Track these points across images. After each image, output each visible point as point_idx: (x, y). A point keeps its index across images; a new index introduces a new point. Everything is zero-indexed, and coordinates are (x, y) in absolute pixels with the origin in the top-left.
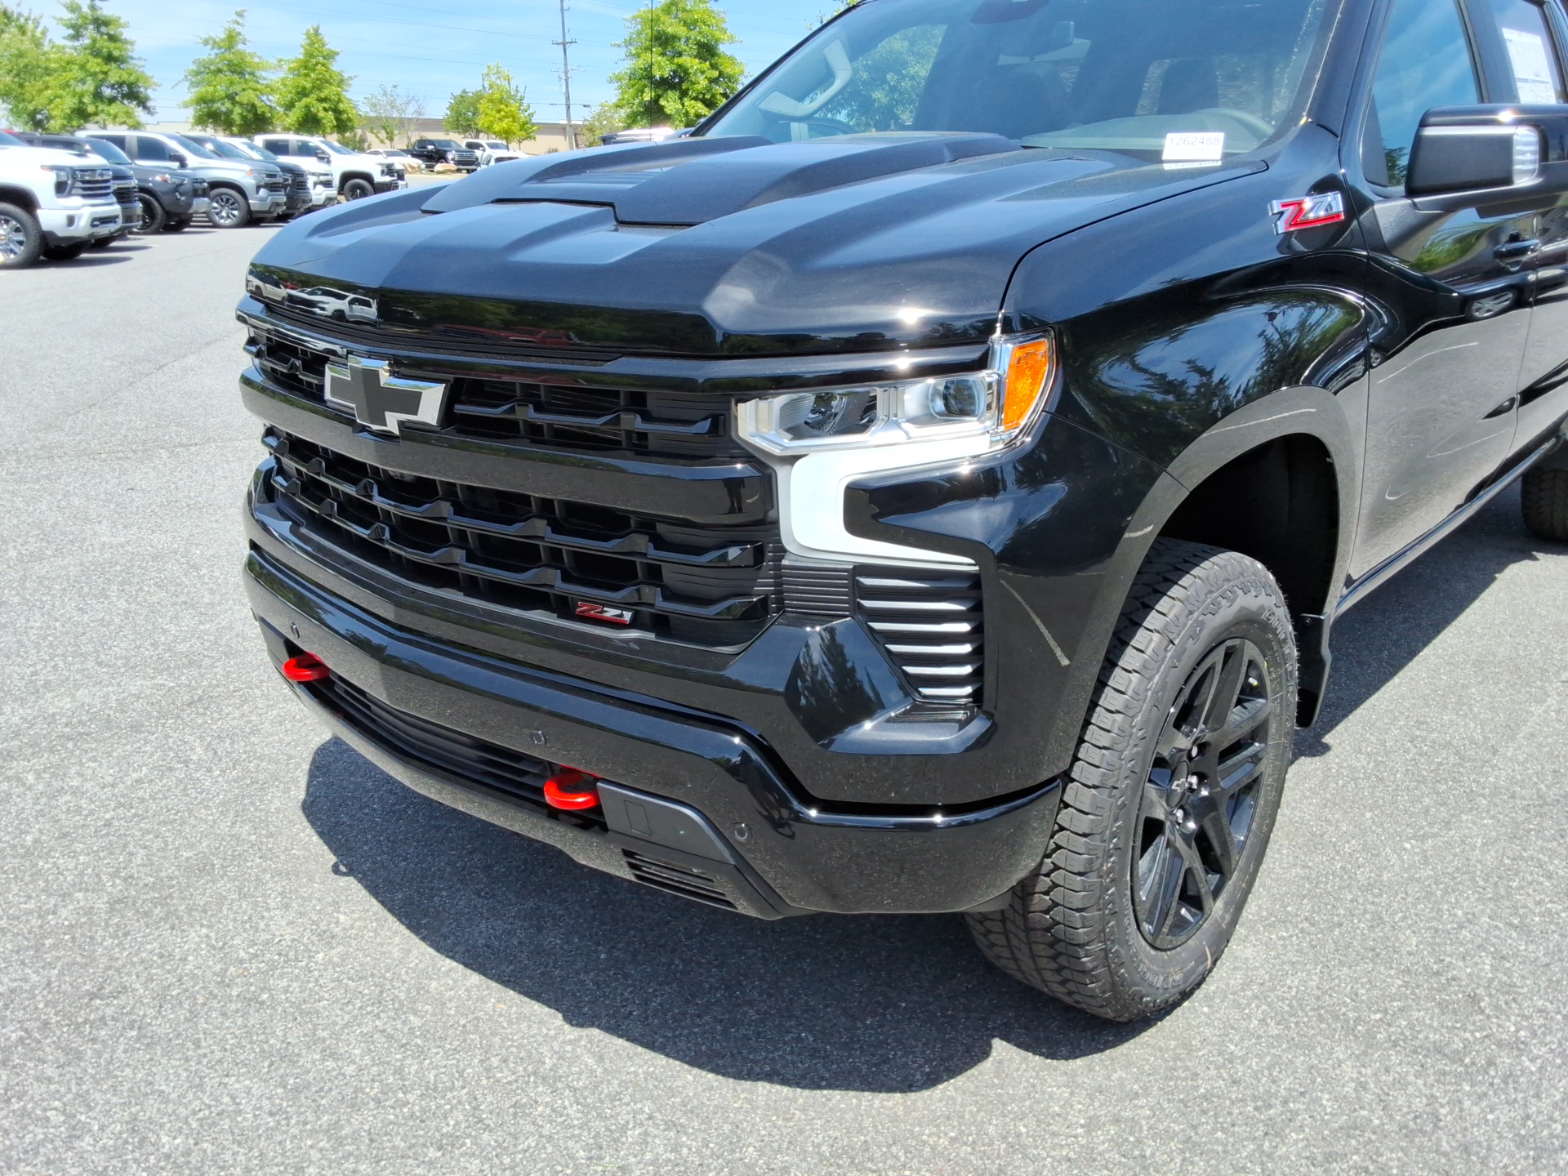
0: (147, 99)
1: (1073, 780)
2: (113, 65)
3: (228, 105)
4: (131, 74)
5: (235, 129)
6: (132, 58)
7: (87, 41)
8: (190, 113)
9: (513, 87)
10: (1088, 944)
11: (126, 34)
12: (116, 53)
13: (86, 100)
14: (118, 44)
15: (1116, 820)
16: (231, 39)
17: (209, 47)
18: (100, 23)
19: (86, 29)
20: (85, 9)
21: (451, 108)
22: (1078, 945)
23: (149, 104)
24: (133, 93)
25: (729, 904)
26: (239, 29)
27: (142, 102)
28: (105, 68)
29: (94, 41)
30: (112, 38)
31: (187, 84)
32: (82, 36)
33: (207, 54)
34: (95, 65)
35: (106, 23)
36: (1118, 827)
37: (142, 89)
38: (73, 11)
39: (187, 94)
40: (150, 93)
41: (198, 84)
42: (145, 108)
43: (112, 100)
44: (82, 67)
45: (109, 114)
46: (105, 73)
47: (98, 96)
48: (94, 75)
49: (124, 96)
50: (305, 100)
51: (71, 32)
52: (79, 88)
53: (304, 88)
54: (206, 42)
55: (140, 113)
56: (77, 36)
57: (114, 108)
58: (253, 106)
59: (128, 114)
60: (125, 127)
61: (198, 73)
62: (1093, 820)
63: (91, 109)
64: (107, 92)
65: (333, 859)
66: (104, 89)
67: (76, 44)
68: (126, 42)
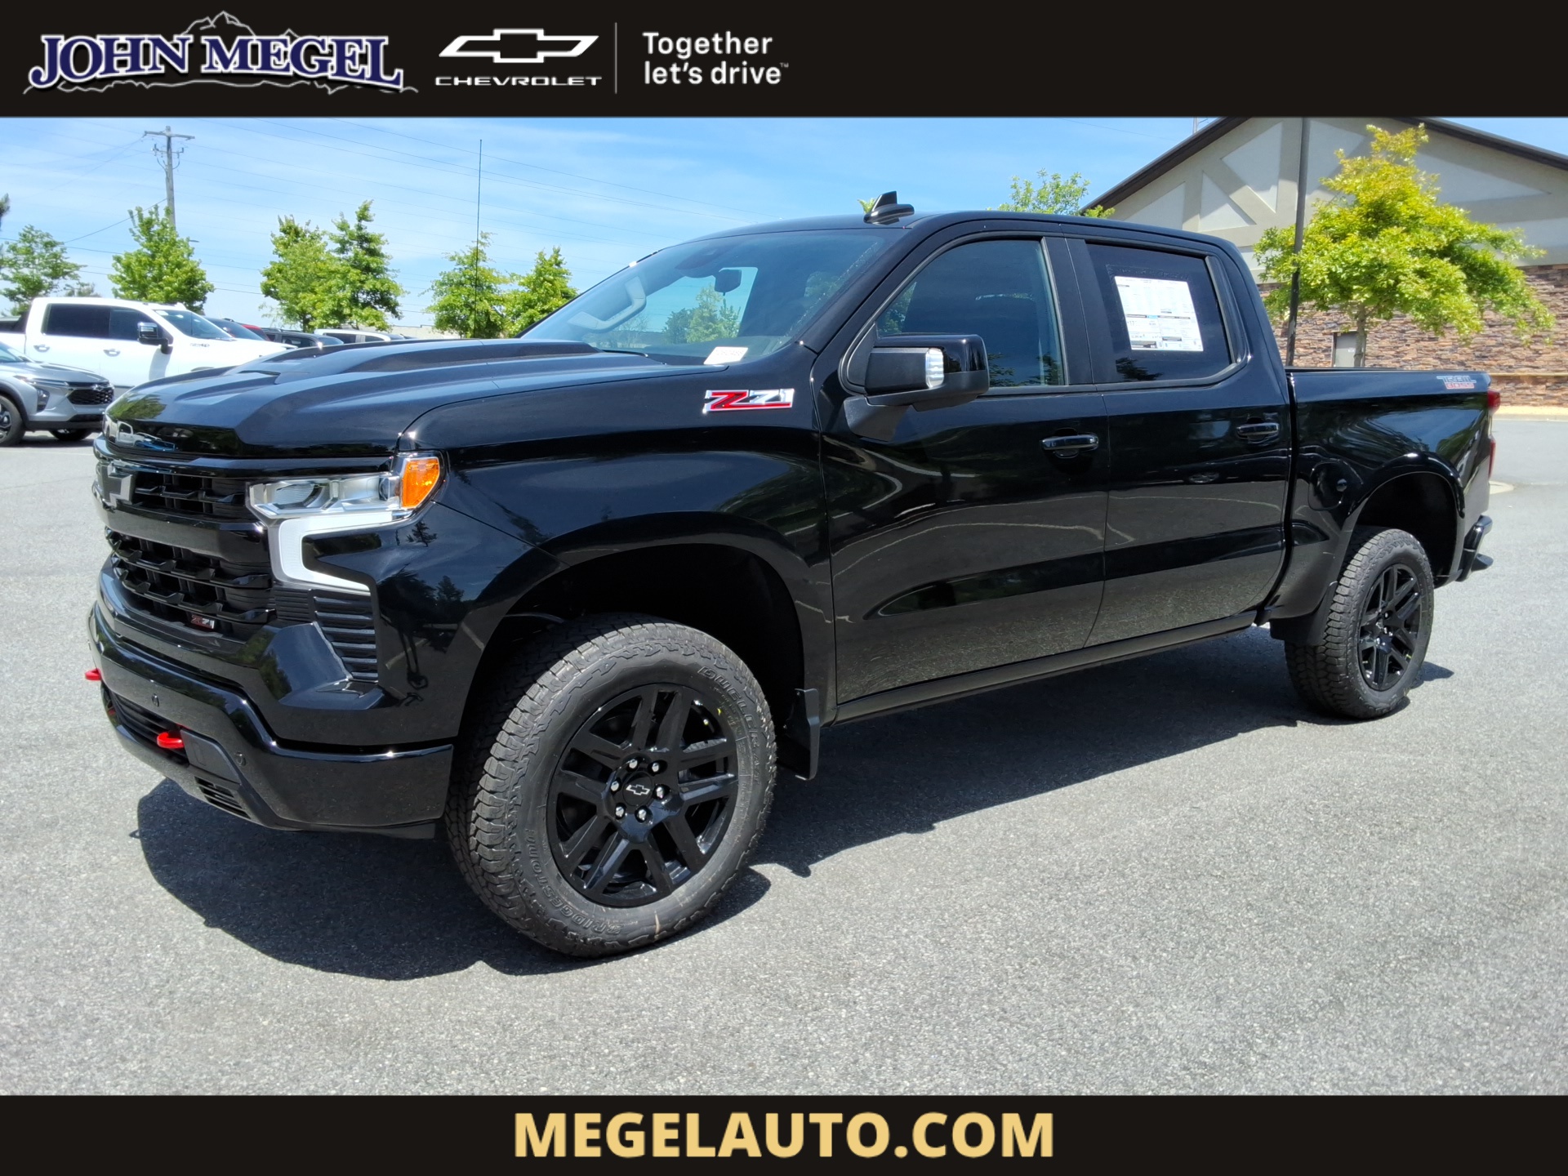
0: (397, 305)
1: (491, 755)
2: (370, 275)
3: (466, 312)
4: (383, 284)
5: (469, 334)
6: (387, 270)
7: (351, 254)
8: (432, 318)
9: (728, 307)
10: (499, 873)
11: (384, 250)
12: (373, 266)
13: (344, 303)
14: (377, 259)
15: (516, 784)
16: (476, 256)
17: (455, 262)
18: (363, 239)
19: (351, 244)
20: (353, 228)
21: (670, 323)
22: (493, 874)
23: (398, 309)
24: (385, 301)
25: (243, 814)
26: (481, 248)
27: (392, 308)
28: (363, 277)
29: (356, 254)
30: (372, 253)
31: (433, 292)
32: (347, 250)
33: (451, 268)
34: (354, 274)
35: (368, 240)
36: (517, 790)
37: (392, 297)
38: (342, 229)
39: (431, 300)
40: (399, 300)
41: (441, 293)
42: (394, 312)
43: (366, 305)
44: (344, 276)
45: (361, 316)
46: (362, 282)
47: (354, 301)
48: (352, 283)
49: (377, 302)
50: (531, 311)
51: (339, 246)
52: (340, 294)
53: (530, 301)
54: (453, 259)
55: (388, 317)
56: (342, 250)
57: (366, 312)
58: (487, 314)
59: (377, 318)
60: (374, 328)
61: (443, 284)
62: (497, 783)
63: (347, 311)
64: (362, 297)
65: (136, 827)
66: (360, 295)
67: (342, 256)
68: (382, 256)
